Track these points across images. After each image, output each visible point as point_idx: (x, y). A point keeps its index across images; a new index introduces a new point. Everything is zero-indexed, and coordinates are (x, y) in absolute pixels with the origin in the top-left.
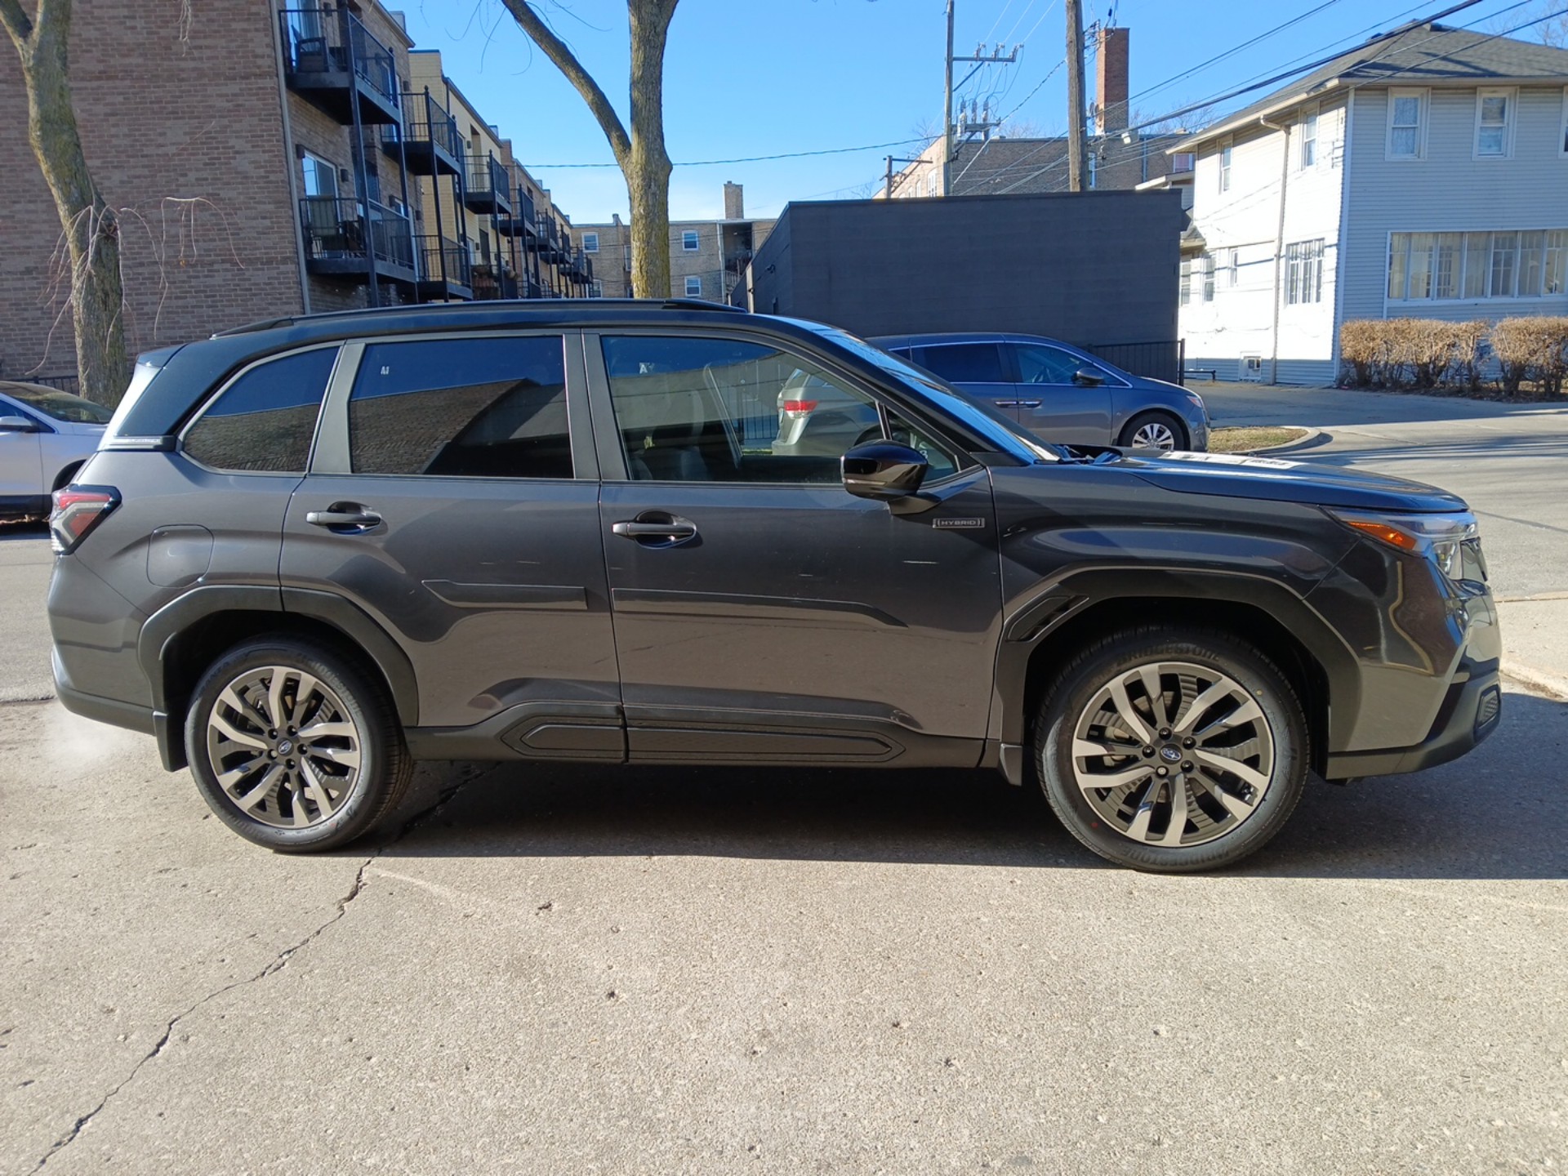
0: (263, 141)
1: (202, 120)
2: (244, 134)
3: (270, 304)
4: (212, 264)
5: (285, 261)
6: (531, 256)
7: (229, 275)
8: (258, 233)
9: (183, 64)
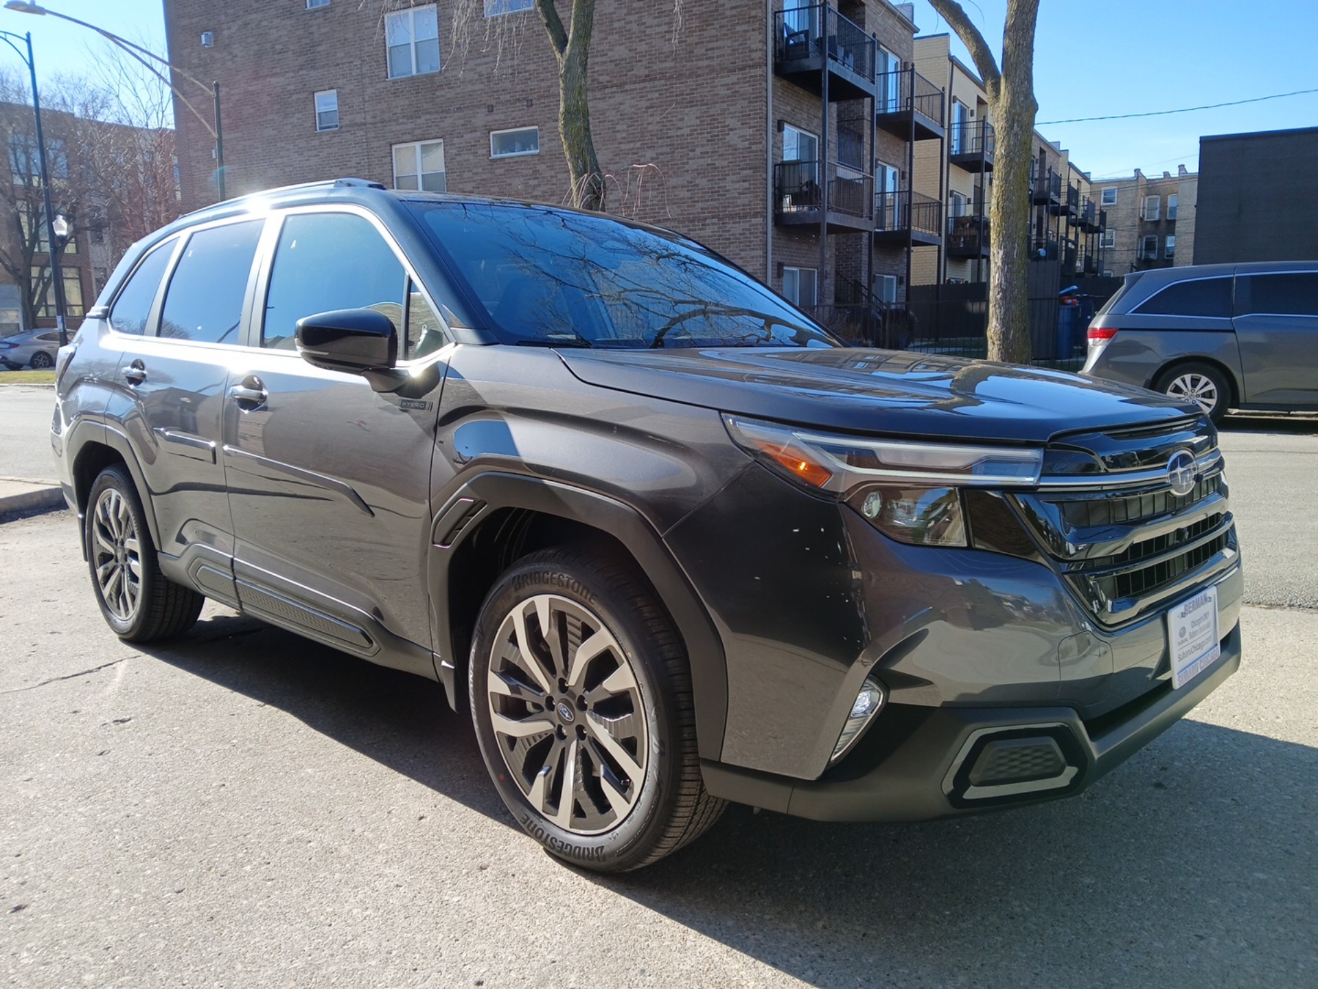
0: (749, 119)
1: (709, 106)
2: (737, 115)
3: (742, 250)
4: (705, 219)
5: (755, 215)
6: (1035, 208)
7: (716, 228)
8: (739, 193)
9: (700, 64)
